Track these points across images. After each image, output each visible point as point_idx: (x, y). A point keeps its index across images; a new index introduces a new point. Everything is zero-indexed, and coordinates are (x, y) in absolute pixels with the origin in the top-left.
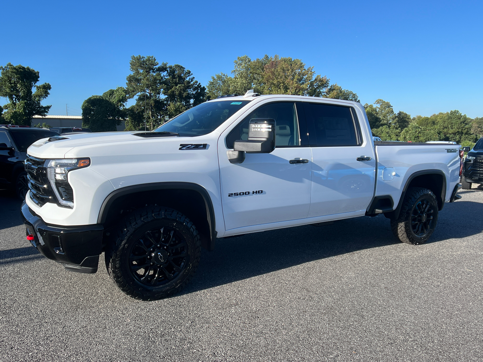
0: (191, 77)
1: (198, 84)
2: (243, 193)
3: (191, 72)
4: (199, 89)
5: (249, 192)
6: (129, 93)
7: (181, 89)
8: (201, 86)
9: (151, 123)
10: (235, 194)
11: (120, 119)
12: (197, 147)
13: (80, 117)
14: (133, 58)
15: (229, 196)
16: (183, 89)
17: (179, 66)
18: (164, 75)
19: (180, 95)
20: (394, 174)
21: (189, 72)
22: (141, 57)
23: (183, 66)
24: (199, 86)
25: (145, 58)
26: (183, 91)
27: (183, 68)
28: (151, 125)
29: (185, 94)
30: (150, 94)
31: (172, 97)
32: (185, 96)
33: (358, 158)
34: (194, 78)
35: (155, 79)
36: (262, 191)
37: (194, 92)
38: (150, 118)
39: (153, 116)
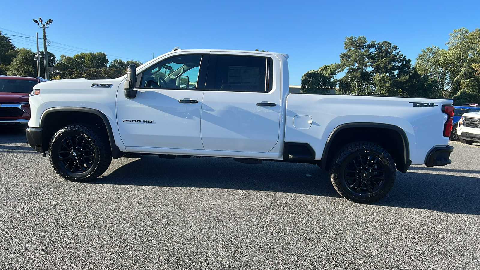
0: (398, 51)
1: (403, 57)
2: (135, 121)
3: (397, 47)
4: (404, 61)
5: (140, 121)
6: (340, 67)
7: (386, 62)
8: (406, 58)
9: (357, 92)
10: (128, 121)
11: (330, 88)
12: (104, 86)
13: (300, 87)
14: (347, 39)
15: (124, 121)
16: (388, 62)
17: (386, 42)
18: (372, 51)
19: (385, 68)
20: (310, 122)
21: (395, 48)
22: (353, 37)
23: (390, 42)
24: (404, 59)
25: (356, 38)
26: (388, 63)
27: (390, 44)
28: (356, 93)
29: (390, 66)
30: (358, 67)
31: (377, 69)
32: (390, 68)
33: (257, 103)
34: (400, 52)
35: (363, 55)
36: (152, 121)
37: (399, 65)
38: (356, 87)
39: (358, 85)
